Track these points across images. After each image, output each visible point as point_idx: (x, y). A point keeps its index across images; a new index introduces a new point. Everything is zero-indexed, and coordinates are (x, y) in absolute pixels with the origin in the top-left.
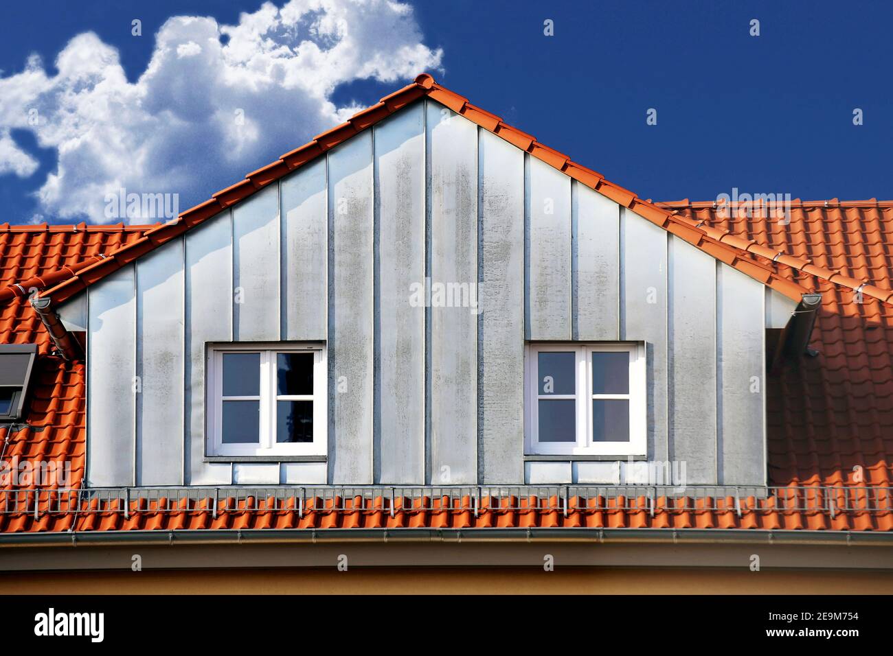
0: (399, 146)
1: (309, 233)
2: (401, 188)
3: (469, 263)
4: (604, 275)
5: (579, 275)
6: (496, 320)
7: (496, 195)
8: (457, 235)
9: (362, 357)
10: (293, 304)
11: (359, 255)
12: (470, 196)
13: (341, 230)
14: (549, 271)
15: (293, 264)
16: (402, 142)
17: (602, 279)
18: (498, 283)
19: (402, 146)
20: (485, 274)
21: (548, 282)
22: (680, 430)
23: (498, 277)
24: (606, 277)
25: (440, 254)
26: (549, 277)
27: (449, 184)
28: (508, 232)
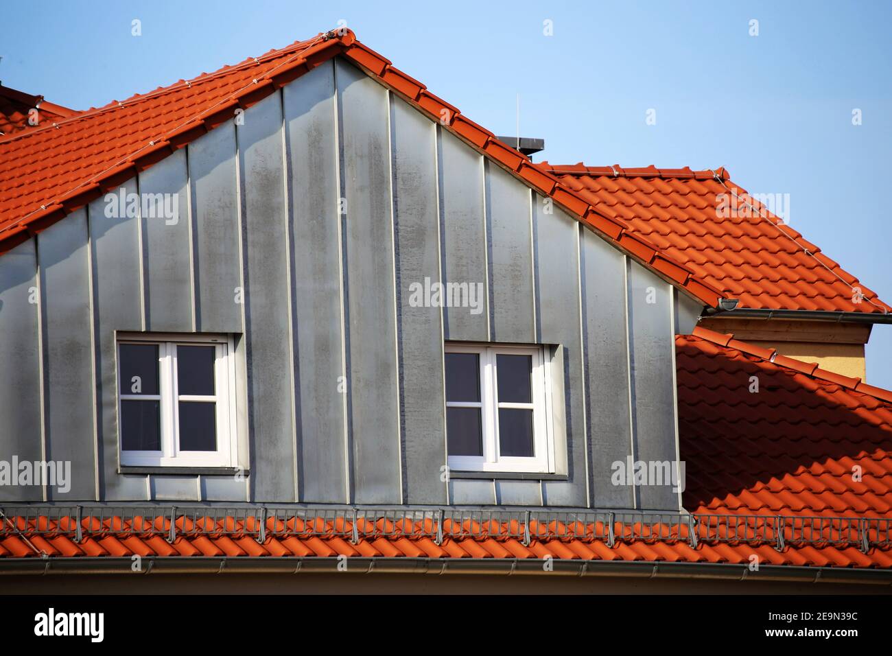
0: (309, 110)
1: (219, 207)
2: (313, 158)
3: (385, 248)
4: (518, 268)
5: (494, 267)
6: (414, 316)
7: (409, 171)
8: (372, 217)
9: (281, 354)
10: (206, 290)
11: (273, 235)
12: (382, 172)
13: (253, 205)
14: (464, 261)
15: (205, 243)
16: (312, 105)
17: (516, 273)
18: (414, 273)
19: (313, 109)
20: (401, 263)
21: (465, 274)
22: (597, 446)
23: (415, 267)
24: (519, 271)
25: (355, 237)
26: (465, 268)
27: (361, 157)
28: (422, 214)
